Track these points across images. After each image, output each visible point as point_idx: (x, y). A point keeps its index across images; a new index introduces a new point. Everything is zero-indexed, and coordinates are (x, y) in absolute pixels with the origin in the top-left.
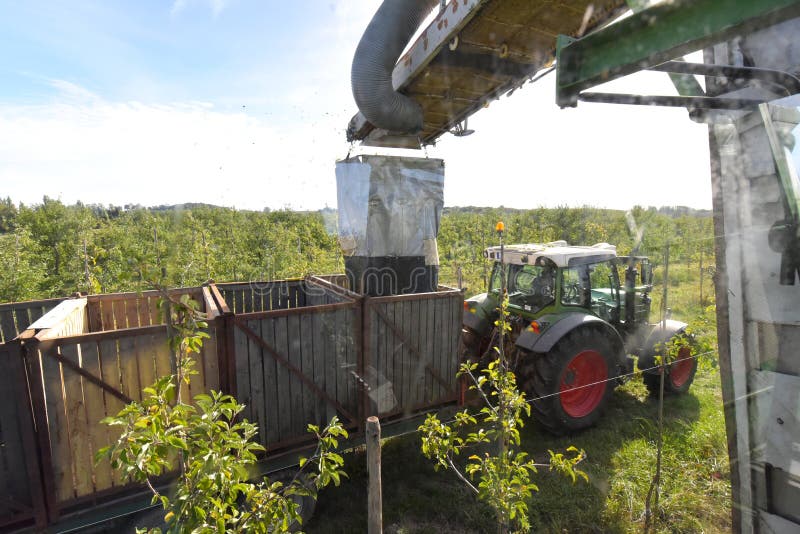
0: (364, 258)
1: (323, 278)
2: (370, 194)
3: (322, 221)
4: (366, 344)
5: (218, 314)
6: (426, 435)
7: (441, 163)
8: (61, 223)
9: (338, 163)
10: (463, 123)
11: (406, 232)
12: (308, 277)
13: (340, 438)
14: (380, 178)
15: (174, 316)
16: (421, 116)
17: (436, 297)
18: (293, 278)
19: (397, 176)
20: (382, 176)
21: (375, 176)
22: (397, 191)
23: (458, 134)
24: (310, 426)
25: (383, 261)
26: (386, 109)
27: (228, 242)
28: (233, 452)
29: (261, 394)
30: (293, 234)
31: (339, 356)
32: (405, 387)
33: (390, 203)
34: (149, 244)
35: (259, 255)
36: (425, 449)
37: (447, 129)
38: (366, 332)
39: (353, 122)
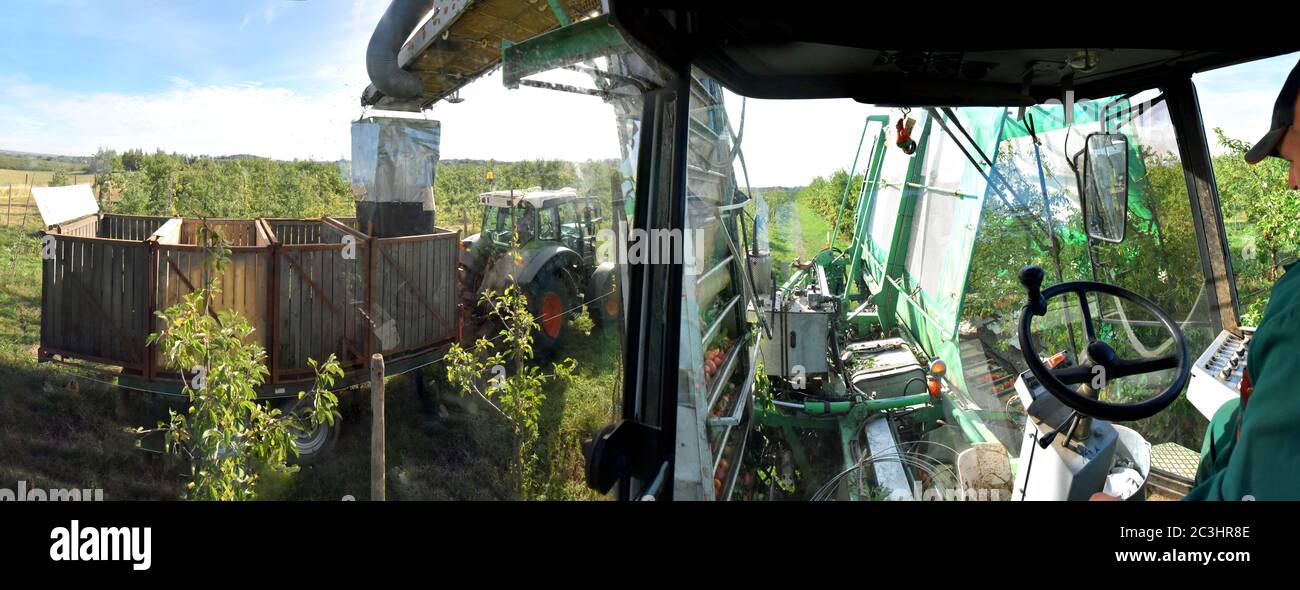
0: (373, 203)
1: (337, 219)
2: (379, 148)
3: (338, 171)
4: (373, 284)
5: (269, 243)
6: (451, 363)
7: (438, 125)
8: (163, 166)
9: (353, 123)
10: (455, 93)
11: (409, 180)
12: (324, 218)
13: (336, 377)
14: (387, 135)
15: (210, 241)
16: (420, 87)
17: (435, 239)
18: (312, 218)
19: (401, 134)
20: (389, 134)
21: (383, 134)
22: (401, 146)
23: (451, 101)
24: (310, 360)
25: (389, 205)
26: (393, 81)
27: (264, 185)
28: (245, 370)
29: (298, 319)
30: (314, 180)
31: (349, 293)
32: (408, 325)
33: (395, 156)
34: (211, 183)
35: (286, 197)
36: (450, 377)
37: (442, 97)
38: (373, 271)
39: (367, 91)
